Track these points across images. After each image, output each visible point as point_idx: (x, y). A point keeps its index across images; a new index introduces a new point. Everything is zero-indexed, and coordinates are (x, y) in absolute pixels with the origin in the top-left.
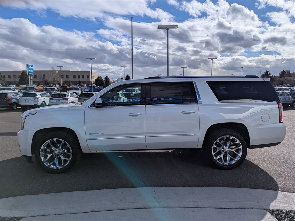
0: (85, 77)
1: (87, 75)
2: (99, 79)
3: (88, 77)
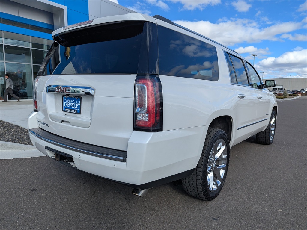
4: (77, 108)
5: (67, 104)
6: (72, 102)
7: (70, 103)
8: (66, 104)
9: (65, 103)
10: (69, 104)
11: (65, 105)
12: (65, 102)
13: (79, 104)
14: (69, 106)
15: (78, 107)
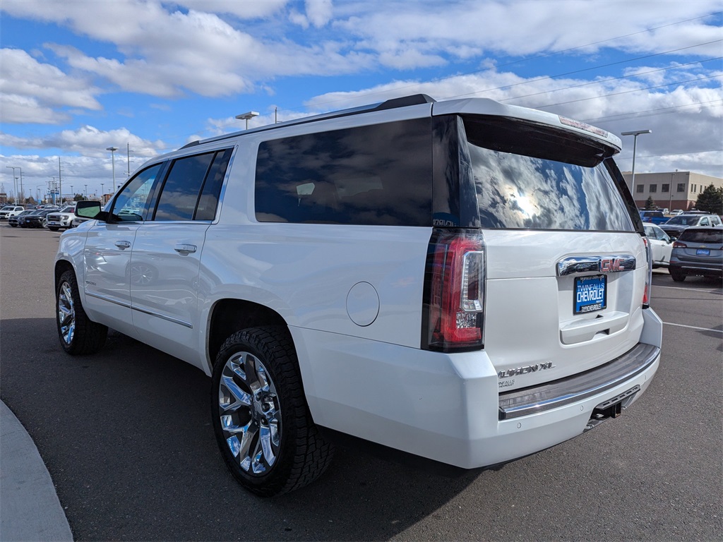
0: (673, 188)
1: (681, 182)
2: (710, 193)
3: (682, 188)
4: (599, 298)
5: (583, 296)
6: (592, 289)
7: (589, 291)
8: (581, 296)
9: (579, 295)
10: (586, 294)
11: (579, 299)
12: (578, 293)
13: (603, 290)
14: (586, 298)
15: (601, 296)
